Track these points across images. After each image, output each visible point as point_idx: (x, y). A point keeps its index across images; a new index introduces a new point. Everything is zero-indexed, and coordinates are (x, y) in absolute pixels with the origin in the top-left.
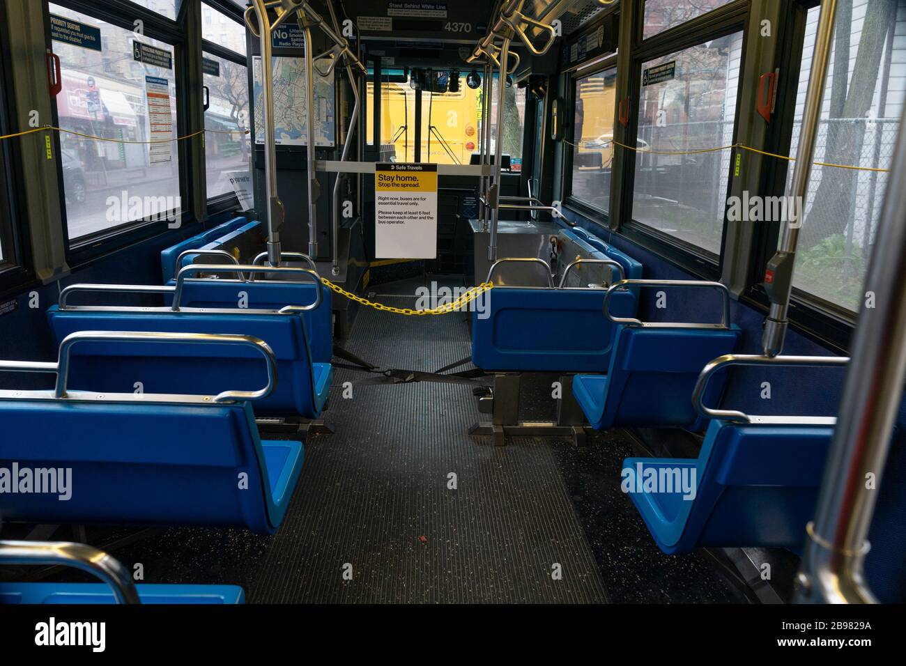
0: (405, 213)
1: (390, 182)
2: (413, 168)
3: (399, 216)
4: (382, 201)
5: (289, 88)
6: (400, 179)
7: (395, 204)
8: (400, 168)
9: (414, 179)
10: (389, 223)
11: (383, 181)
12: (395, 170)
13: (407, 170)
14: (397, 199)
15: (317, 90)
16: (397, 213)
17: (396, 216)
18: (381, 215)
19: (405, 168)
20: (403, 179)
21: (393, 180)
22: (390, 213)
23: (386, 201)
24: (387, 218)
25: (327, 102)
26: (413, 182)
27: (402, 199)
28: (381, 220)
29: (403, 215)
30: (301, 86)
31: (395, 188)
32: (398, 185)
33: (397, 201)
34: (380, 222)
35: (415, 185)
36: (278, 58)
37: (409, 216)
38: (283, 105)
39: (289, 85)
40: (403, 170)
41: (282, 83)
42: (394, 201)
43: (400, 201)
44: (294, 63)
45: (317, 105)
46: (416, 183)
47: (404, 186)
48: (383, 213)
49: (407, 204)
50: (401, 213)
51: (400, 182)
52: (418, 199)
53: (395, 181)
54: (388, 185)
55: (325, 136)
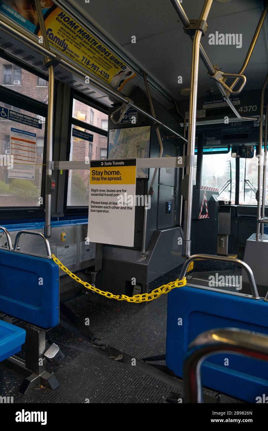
0: (110, 203)
1: (99, 176)
2: (117, 163)
3: (105, 205)
4: (93, 193)
5: (126, 145)
6: (107, 173)
7: (102, 195)
8: (108, 164)
9: (117, 173)
10: (98, 211)
11: (96, 176)
12: (104, 166)
13: (112, 166)
14: (104, 191)
15: (141, 145)
16: (104, 203)
17: (104, 205)
18: (93, 205)
19: (111, 164)
20: (109, 173)
21: (102, 174)
22: (99, 203)
23: (97, 193)
24: (96, 207)
25: (145, 151)
26: (116, 176)
27: (108, 191)
28: (93, 209)
29: (108, 205)
30: (132, 143)
31: (104, 181)
32: (105, 179)
33: (104, 193)
34: (92, 211)
35: (118, 179)
36: (122, 129)
37: (113, 206)
38: (122, 155)
39: (126, 143)
40: (109, 166)
41: (123, 143)
42: (102, 193)
43: (107, 193)
44: (129, 131)
45: (140, 154)
46: (119, 176)
47: (110, 179)
48: (94, 203)
49: (111, 195)
50: (106, 203)
51: (107, 176)
52: (120, 191)
53: (103, 176)
54: (98, 179)
55: (143, 172)
